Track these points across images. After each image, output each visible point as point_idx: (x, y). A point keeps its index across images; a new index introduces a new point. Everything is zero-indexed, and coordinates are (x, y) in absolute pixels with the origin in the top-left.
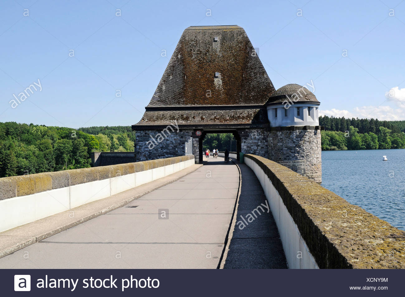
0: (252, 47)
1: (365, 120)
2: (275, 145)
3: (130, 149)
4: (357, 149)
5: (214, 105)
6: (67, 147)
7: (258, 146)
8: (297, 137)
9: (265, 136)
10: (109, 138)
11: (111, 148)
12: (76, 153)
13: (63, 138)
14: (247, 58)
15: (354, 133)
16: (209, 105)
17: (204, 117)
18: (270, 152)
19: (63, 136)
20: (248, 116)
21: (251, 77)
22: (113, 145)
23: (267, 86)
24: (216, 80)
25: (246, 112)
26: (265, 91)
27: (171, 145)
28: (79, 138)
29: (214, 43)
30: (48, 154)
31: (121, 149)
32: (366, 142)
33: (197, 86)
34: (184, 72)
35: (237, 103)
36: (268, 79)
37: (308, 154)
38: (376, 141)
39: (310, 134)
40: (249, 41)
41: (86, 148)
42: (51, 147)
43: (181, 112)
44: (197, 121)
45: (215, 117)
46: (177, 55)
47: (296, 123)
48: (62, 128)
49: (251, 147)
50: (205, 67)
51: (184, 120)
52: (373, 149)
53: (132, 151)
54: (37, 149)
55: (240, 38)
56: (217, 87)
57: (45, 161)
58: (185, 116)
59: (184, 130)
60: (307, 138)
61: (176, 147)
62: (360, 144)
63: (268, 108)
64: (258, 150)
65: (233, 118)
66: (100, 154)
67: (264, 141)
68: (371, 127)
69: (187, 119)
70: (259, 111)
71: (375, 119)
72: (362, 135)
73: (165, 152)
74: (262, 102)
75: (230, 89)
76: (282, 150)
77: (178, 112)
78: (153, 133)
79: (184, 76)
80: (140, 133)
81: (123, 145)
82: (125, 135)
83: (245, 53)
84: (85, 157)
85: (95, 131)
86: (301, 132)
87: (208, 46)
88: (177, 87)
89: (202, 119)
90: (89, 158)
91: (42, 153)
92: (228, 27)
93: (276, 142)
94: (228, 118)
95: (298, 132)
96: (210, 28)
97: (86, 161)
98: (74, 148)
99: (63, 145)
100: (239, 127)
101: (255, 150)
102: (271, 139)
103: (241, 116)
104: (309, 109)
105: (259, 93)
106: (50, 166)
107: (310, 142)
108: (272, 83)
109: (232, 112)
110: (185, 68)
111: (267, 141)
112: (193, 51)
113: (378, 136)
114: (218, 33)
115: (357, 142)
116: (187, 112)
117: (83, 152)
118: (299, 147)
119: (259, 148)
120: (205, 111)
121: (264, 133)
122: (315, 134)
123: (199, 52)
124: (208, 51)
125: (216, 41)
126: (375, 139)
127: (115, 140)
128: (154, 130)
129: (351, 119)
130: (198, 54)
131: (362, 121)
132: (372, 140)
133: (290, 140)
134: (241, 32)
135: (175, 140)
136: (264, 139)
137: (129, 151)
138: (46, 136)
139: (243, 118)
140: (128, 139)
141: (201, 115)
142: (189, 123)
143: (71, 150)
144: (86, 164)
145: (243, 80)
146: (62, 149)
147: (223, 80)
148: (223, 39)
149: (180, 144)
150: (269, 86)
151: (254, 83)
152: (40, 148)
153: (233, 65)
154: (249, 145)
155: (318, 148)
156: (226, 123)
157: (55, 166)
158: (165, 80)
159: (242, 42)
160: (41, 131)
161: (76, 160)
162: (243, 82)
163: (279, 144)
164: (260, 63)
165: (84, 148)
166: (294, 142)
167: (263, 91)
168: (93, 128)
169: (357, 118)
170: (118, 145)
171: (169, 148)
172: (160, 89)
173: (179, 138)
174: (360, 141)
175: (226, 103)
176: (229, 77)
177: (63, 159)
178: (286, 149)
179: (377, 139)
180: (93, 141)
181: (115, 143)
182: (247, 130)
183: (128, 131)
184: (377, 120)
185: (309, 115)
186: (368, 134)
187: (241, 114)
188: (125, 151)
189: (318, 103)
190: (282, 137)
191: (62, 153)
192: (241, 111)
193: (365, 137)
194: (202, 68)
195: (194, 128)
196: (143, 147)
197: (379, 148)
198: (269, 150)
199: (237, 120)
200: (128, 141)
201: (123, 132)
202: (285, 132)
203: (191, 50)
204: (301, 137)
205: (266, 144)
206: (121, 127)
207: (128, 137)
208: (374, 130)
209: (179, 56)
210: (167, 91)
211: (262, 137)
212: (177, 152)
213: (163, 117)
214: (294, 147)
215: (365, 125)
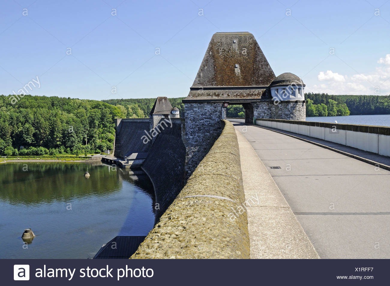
0: (259, 47)
1: (318, 94)
2: (277, 113)
3: (140, 117)
4: (312, 116)
5: (236, 87)
6: (98, 115)
7: (265, 113)
8: (291, 107)
9: (269, 107)
10: (125, 108)
11: (127, 116)
12: (104, 119)
13: (93, 108)
14: (256, 54)
15: (310, 104)
16: (232, 87)
17: (229, 94)
18: (273, 117)
19: (93, 106)
20: (259, 94)
21: (259, 67)
22: (128, 113)
23: (270, 74)
24: (236, 69)
25: (256, 91)
26: (269, 77)
27: (208, 113)
28: (105, 108)
29: (233, 44)
30: (83, 120)
31: (134, 116)
32: (319, 111)
33: (223, 73)
34: (214, 64)
35: (251, 85)
36: (270, 69)
37: (298, 118)
38: (326, 110)
39: (299, 105)
40: (257, 43)
41: (111, 115)
42: (85, 115)
43: (214, 91)
44: (225, 97)
45: (237, 94)
46: (209, 52)
47: (291, 99)
48: (92, 100)
49: (260, 114)
50: (228, 60)
51: (216, 96)
52: (324, 116)
53: (142, 118)
54: (75, 116)
55: (251, 41)
56: (237, 74)
57: (81, 125)
58: (217, 93)
59: (217, 103)
60: (297, 109)
61: (211, 114)
62: (315, 112)
63: (271, 88)
64: (265, 116)
65: (248, 95)
66: (121, 120)
67: (269, 110)
68: (322, 100)
69: (218, 95)
70: (265, 90)
71: (326, 94)
72: (316, 106)
73: (204, 118)
74: (267, 84)
75: (246, 76)
76: (281, 116)
77: (212, 91)
78: (196, 105)
79: (215, 67)
80: (188, 105)
81: (135, 113)
82: (137, 105)
83: (254, 51)
84: (110, 122)
85: (113, 102)
86: (294, 104)
87: (229, 46)
88: (210, 74)
89: (228, 95)
90: (113, 123)
91: (79, 119)
92: (242, 33)
93: (277, 111)
94: (245, 95)
95: (292, 104)
96: (230, 34)
97: (111, 125)
98: (102, 116)
99: (94, 113)
100: (253, 101)
101: (263, 116)
102: (274, 109)
103: (254, 93)
104: (299, 89)
105: (265, 79)
106: (85, 129)
107: (299, 111)
108: (273, 72)
109: (248, 91)
110: (215, 61)
111: (271, 110)
112: (219, 49)
113: (328, 107)
114: (236, 38)
115: (312, 111)
116: (218, 91)
117: (109, 118)
118: (293, 114)
119: (266, 115)
120: (230, 90)
121: (269, 105)
122: (303, 106)
123: (223, 50)
124: (230, 50)
125: (235, 43)
126: (326, 108)
127: (130, 109)
128: (196, 103)
129: (308, 94)
130: (223, 51)
131: (316, 95)
132: (323, 109)
133: (287, 110)
134: (251, 37)
135: (210, 109)
136: (269, 109)
137: (140, 118)
138: (81, 107)
139: (255, 95)
140: (139, 108)
141: (227, 93)
142: (220, 98)
143: (100, 117)
144: (111, 127)
145: (254, 70)
146: (94, 117)
147: (241, 69)
148: (240, 41)
149: (214, 112)
150: (271, 74)
151: (261, 72)
152: (77, 116)
153: (247, 59)
154: (259, 113)
155: (304, 115)
156: (244, 98)
157: (89, 129)
158: (202, 69)
159: (252, 44)
160: (77, 103)
161: (103, 124)
162: (254, 71)
163: (279, 112)
164: (265, 58)
165: (109, 115)
166: (289, 111)
167: (268, 77)
168: (112, 100)
169: (312, 93)
170: (132, 113)
171: (207, 115)
172: (199, 75)
173: (213, 108)
174: (314, 110)
175: (244, 85)
176: (245, 67)
177: (95, 124)
178: (284, 115)
179: (327, 109)
180: (115, 111)
181: (130, 112)
182: (258, 103)
183: (138, 102)
184: (327, 94)
185: (299, 93)
186: (320, 105)
187: (254, 92)
188: (137, 118)
189: (304, 86)
190: (281, 108)
191: (94, 119)
192: (254, 90)
193: (318, 107)
194: (226, 61)
195: (223, 101)
196: (190, 114)
197: (328, 116)
198: (272, 116)
199: (251, 96)
200: (139, 110)
201: (135, 103)
202: (283, 104)
203: (218, 49)
204: (294, 108)
205: (270, 112)
206: (133, 99)
207: (139, 107)
208: (324, 102)
209: (211, 53)
210: (204, 77)
211: (268, 107)
212: (212, 117)
213: (202, 95)
214: (290, 114)
215: (318, 98)
